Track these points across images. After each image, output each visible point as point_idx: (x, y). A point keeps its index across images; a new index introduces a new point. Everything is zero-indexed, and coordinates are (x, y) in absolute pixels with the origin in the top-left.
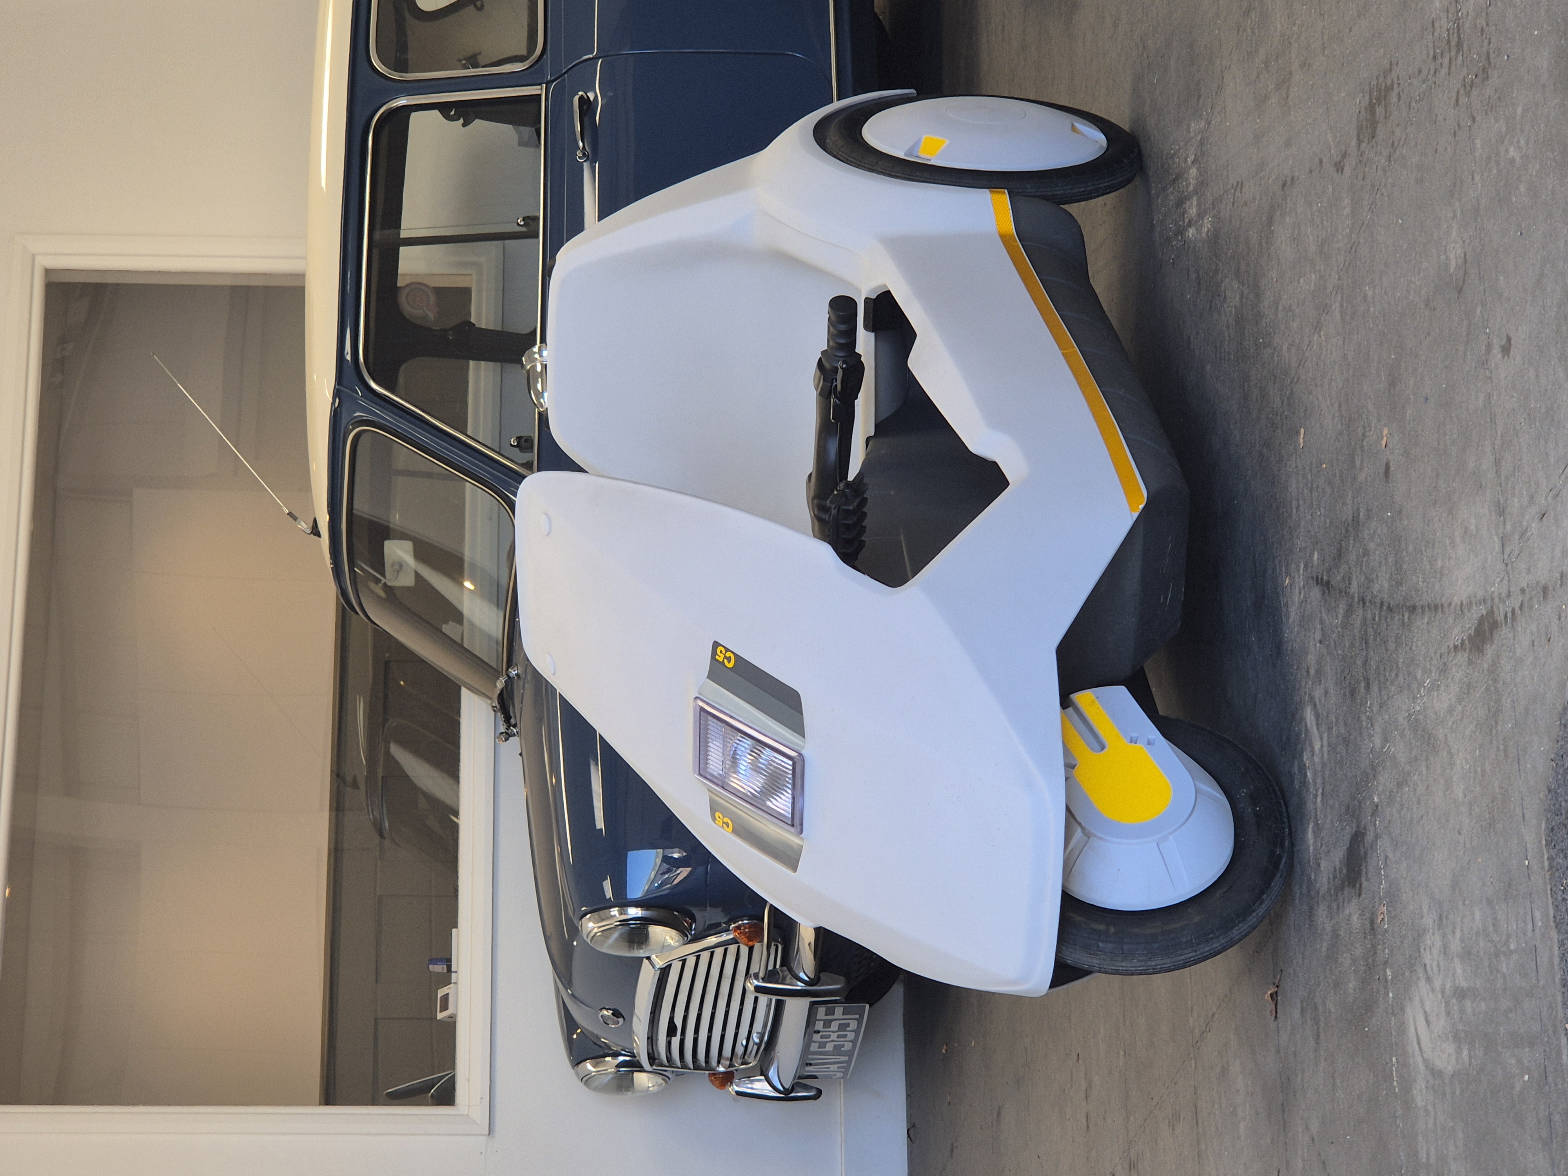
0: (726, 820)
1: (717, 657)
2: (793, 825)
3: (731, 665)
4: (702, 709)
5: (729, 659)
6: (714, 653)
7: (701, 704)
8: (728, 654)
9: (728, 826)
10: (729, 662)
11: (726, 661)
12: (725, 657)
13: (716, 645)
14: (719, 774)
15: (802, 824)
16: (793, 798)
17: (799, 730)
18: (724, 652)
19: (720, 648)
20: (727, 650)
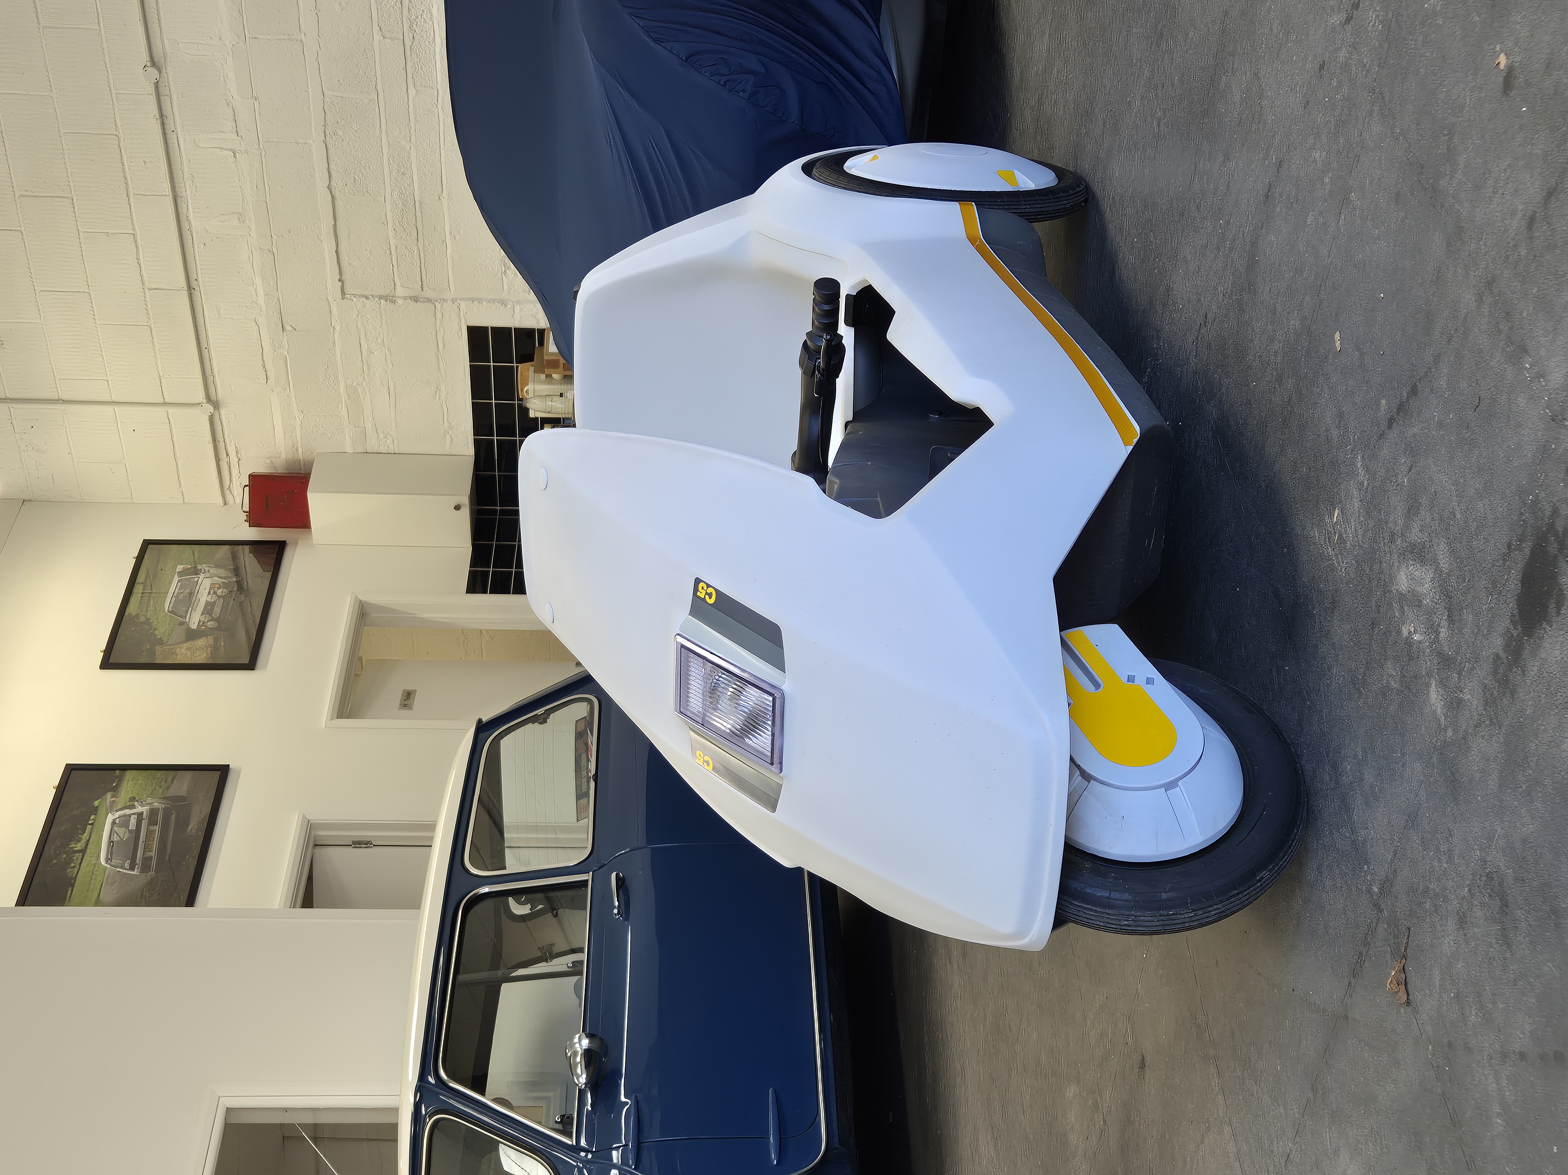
0: (707, 758)
1: (699, 594)
2: (772, 764)
3: (711, 601)
4: (683, 646)
5: (710, 595)
6: (696, 589)
7: (681, 640)
8: (710, 590)
9: (708, 765)
10: (710, 598)
11: (707, 597)
12: (706, 593)
13: (698, 581)
14: (699, 712)
15: (781, 763)
16: (773, 735)
17: (780, 665)
18: (705, 588)
19: (701, 585)
20: (708, 586)
